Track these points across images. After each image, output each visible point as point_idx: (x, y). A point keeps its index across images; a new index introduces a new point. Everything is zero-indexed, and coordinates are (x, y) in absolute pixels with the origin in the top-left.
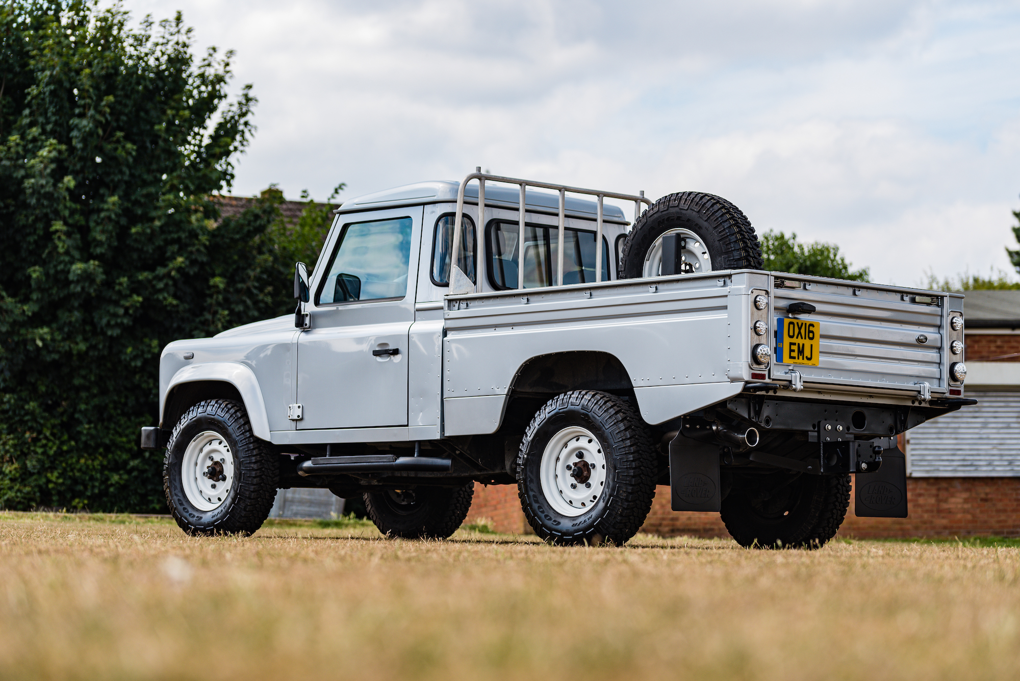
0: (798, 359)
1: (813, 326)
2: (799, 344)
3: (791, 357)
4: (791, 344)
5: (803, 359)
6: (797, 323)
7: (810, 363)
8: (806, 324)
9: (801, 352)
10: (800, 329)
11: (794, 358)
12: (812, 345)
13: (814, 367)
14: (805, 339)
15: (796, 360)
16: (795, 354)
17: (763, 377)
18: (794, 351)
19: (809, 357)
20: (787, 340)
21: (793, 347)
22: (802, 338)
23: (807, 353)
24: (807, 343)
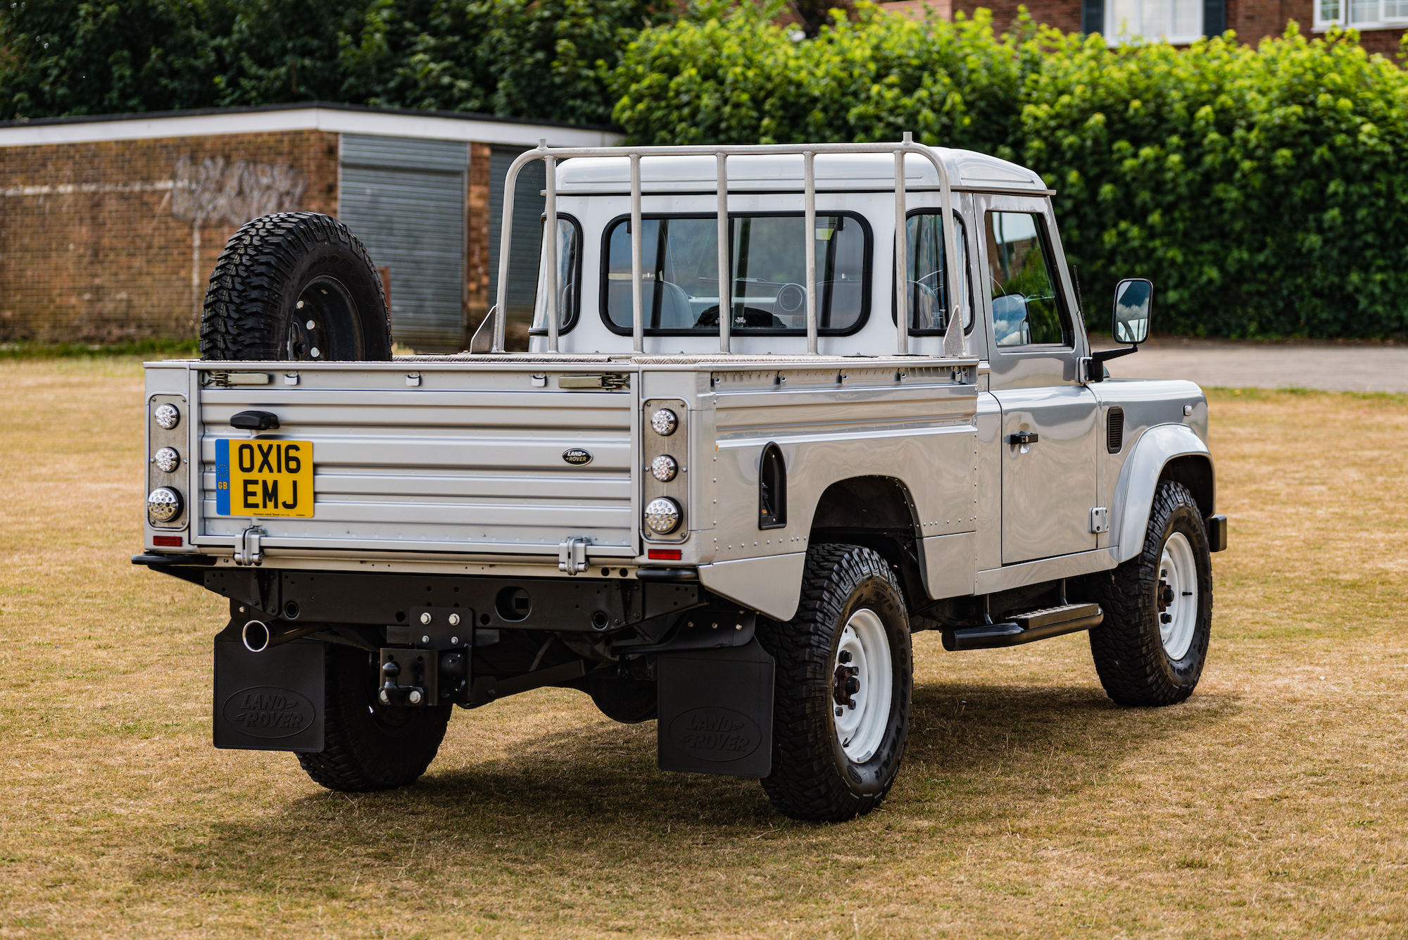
0: (265, 506)
1: (297, 448)
2: (265, 483)
3: (247, 505)
4: (246, 482)
5: (276, 506)
6: (260, 447)
7: (292, 513)
8: (279, 447)
9: (271, 494)
10: (266, 455)
11: (256, 506)
12: (295, 483)
13: (301, 519)
14: (279, 471)
15: (261, 510)
16: (258, 499)
17: (178, 541)
18: (254, 494)
19: (290, 502)
20: (237, 477)
21: (251, 488)
22: (271, 470)
23: (285, 495)
24: (285, 480)
